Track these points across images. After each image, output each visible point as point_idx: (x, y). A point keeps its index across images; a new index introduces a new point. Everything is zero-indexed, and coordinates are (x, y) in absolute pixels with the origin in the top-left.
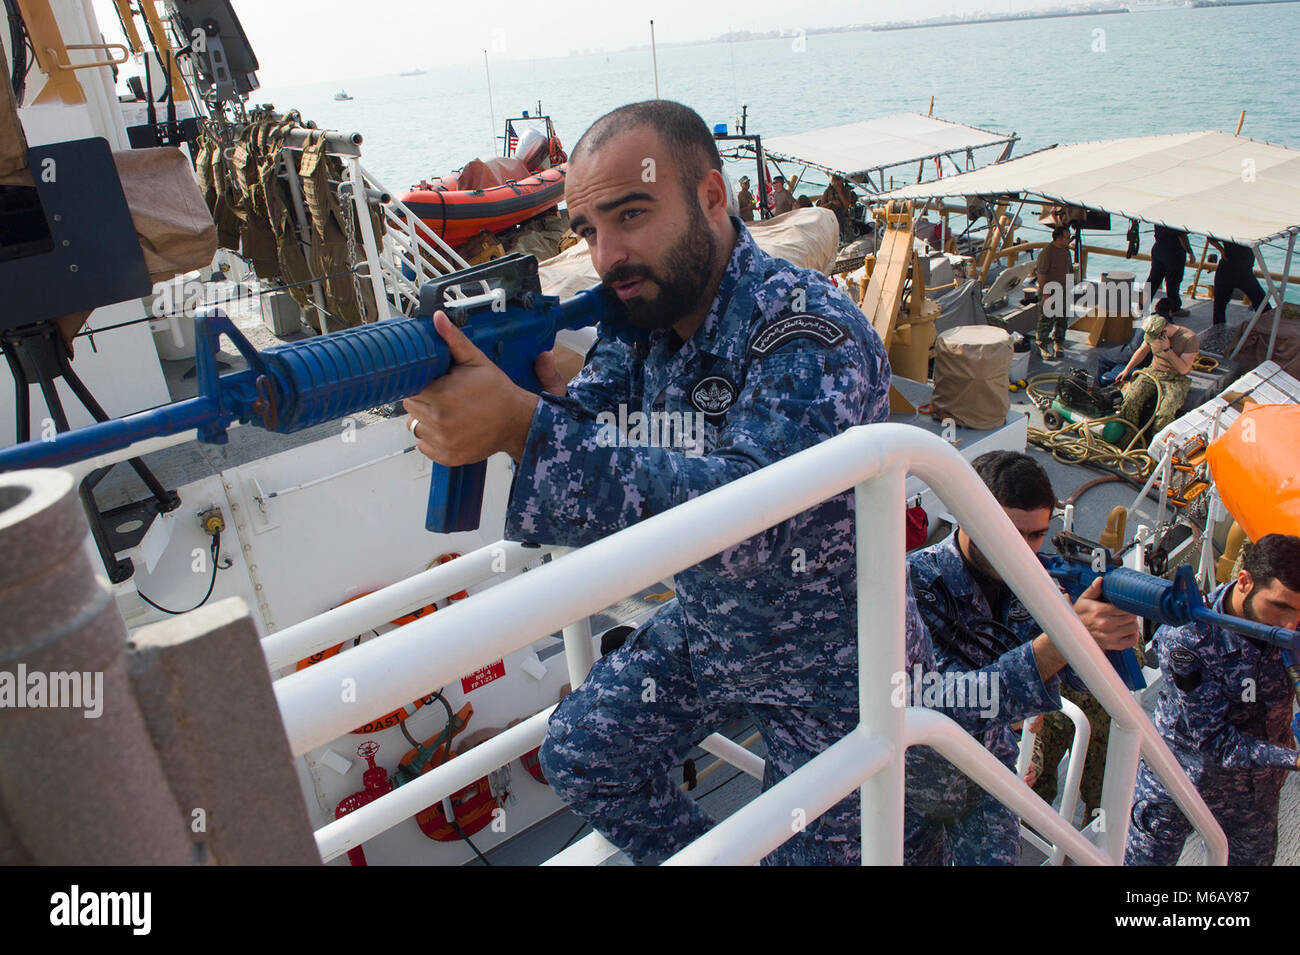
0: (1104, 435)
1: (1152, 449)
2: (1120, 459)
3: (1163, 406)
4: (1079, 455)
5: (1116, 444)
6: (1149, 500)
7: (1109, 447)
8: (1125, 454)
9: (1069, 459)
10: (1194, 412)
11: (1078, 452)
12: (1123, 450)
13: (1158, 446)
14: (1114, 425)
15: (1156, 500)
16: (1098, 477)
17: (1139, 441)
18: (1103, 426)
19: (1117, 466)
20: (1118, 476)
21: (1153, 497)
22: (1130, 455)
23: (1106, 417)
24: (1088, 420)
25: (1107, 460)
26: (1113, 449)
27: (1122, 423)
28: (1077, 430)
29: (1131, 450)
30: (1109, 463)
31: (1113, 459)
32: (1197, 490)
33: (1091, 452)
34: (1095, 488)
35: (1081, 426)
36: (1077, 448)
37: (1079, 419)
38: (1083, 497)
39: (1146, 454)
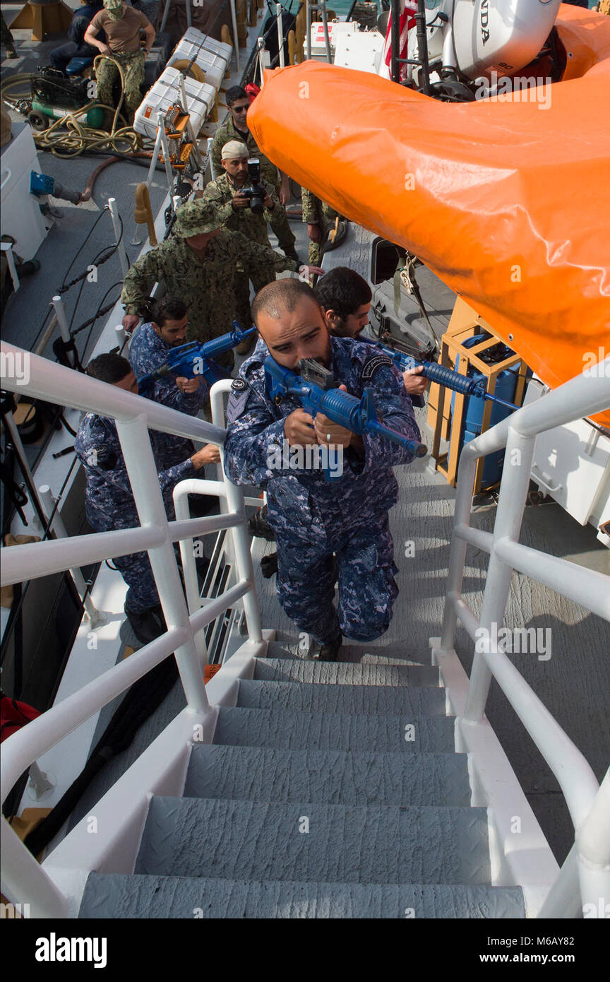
0: (89, 123)
1: (137, 124)
2: (110, 141)
3: (127, 85)
4: (76, 146)
5: (100, 128)
6: (157, 171)
7: (97, 132)
8: (113, 135)
9: (69, 154)
10: (157, 84)
11: (73, 144)
12: (110, 132)
13: (141, 121)
14: (94, 112)
15: (163, 170)
16: (101, 163)
17: (119, 120)
18: (86, 115)
19: (111, 147)
20: (116, 156)
21: (160, 169)
22: (117, 136)
23: (86, 106)
24: (72, 113)
25: (100, 145)
26: (101, 133)
27: (101, 108)
28: (65, 125)
29: (116, 131)
30: (104, 147)
31: (105, 143)
32: (187, 151)
33: (86, 142)
34: (103, 173)
35: (67, 120)
36: (71, 141)
37: (61, 113)
38: (96, 184)
39: (132, 130)
